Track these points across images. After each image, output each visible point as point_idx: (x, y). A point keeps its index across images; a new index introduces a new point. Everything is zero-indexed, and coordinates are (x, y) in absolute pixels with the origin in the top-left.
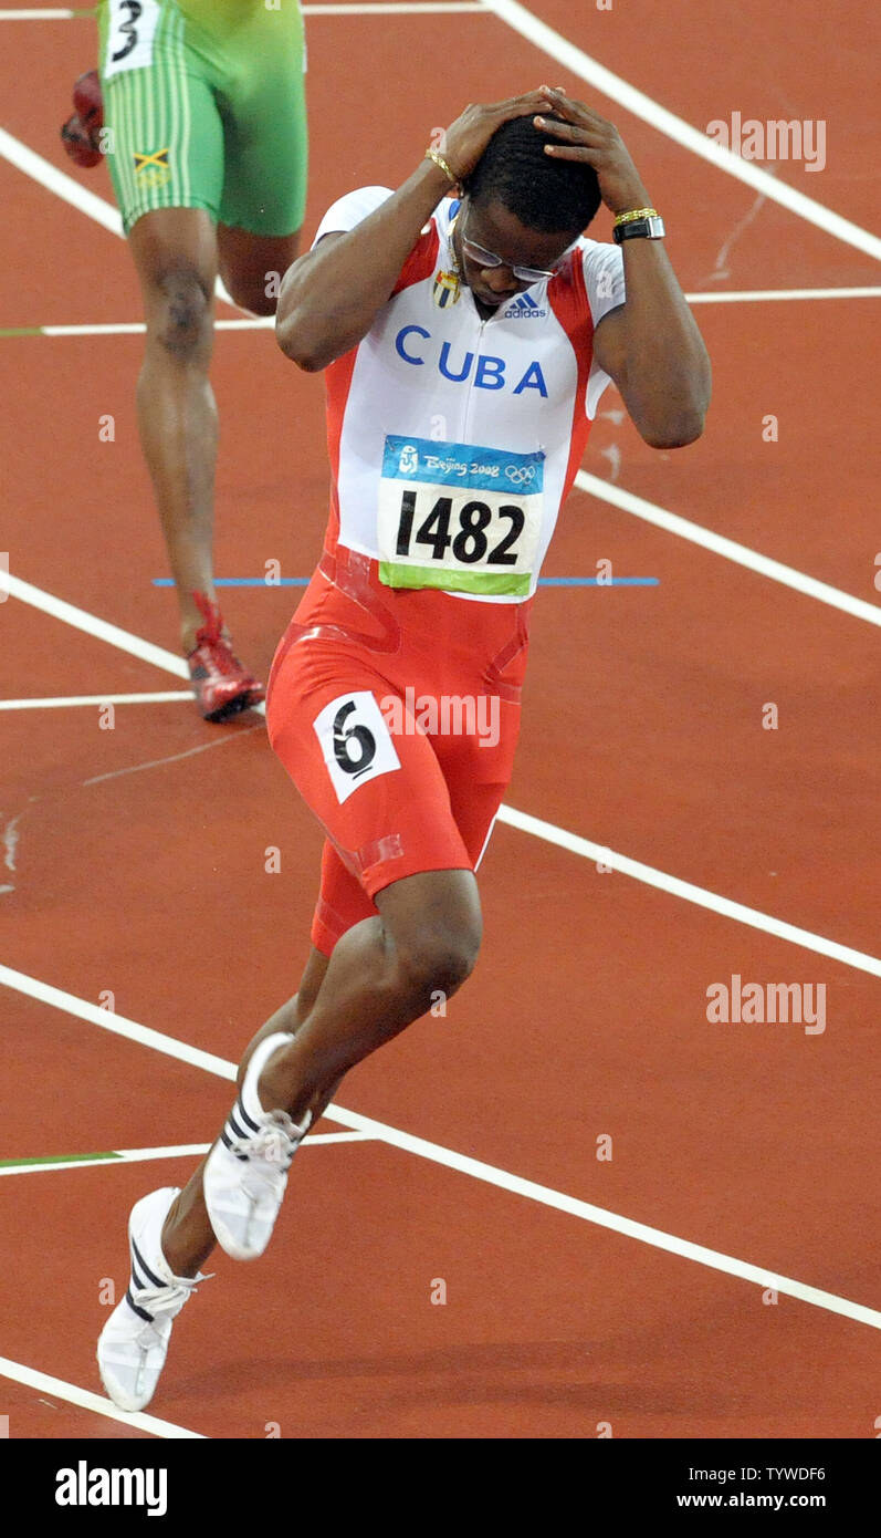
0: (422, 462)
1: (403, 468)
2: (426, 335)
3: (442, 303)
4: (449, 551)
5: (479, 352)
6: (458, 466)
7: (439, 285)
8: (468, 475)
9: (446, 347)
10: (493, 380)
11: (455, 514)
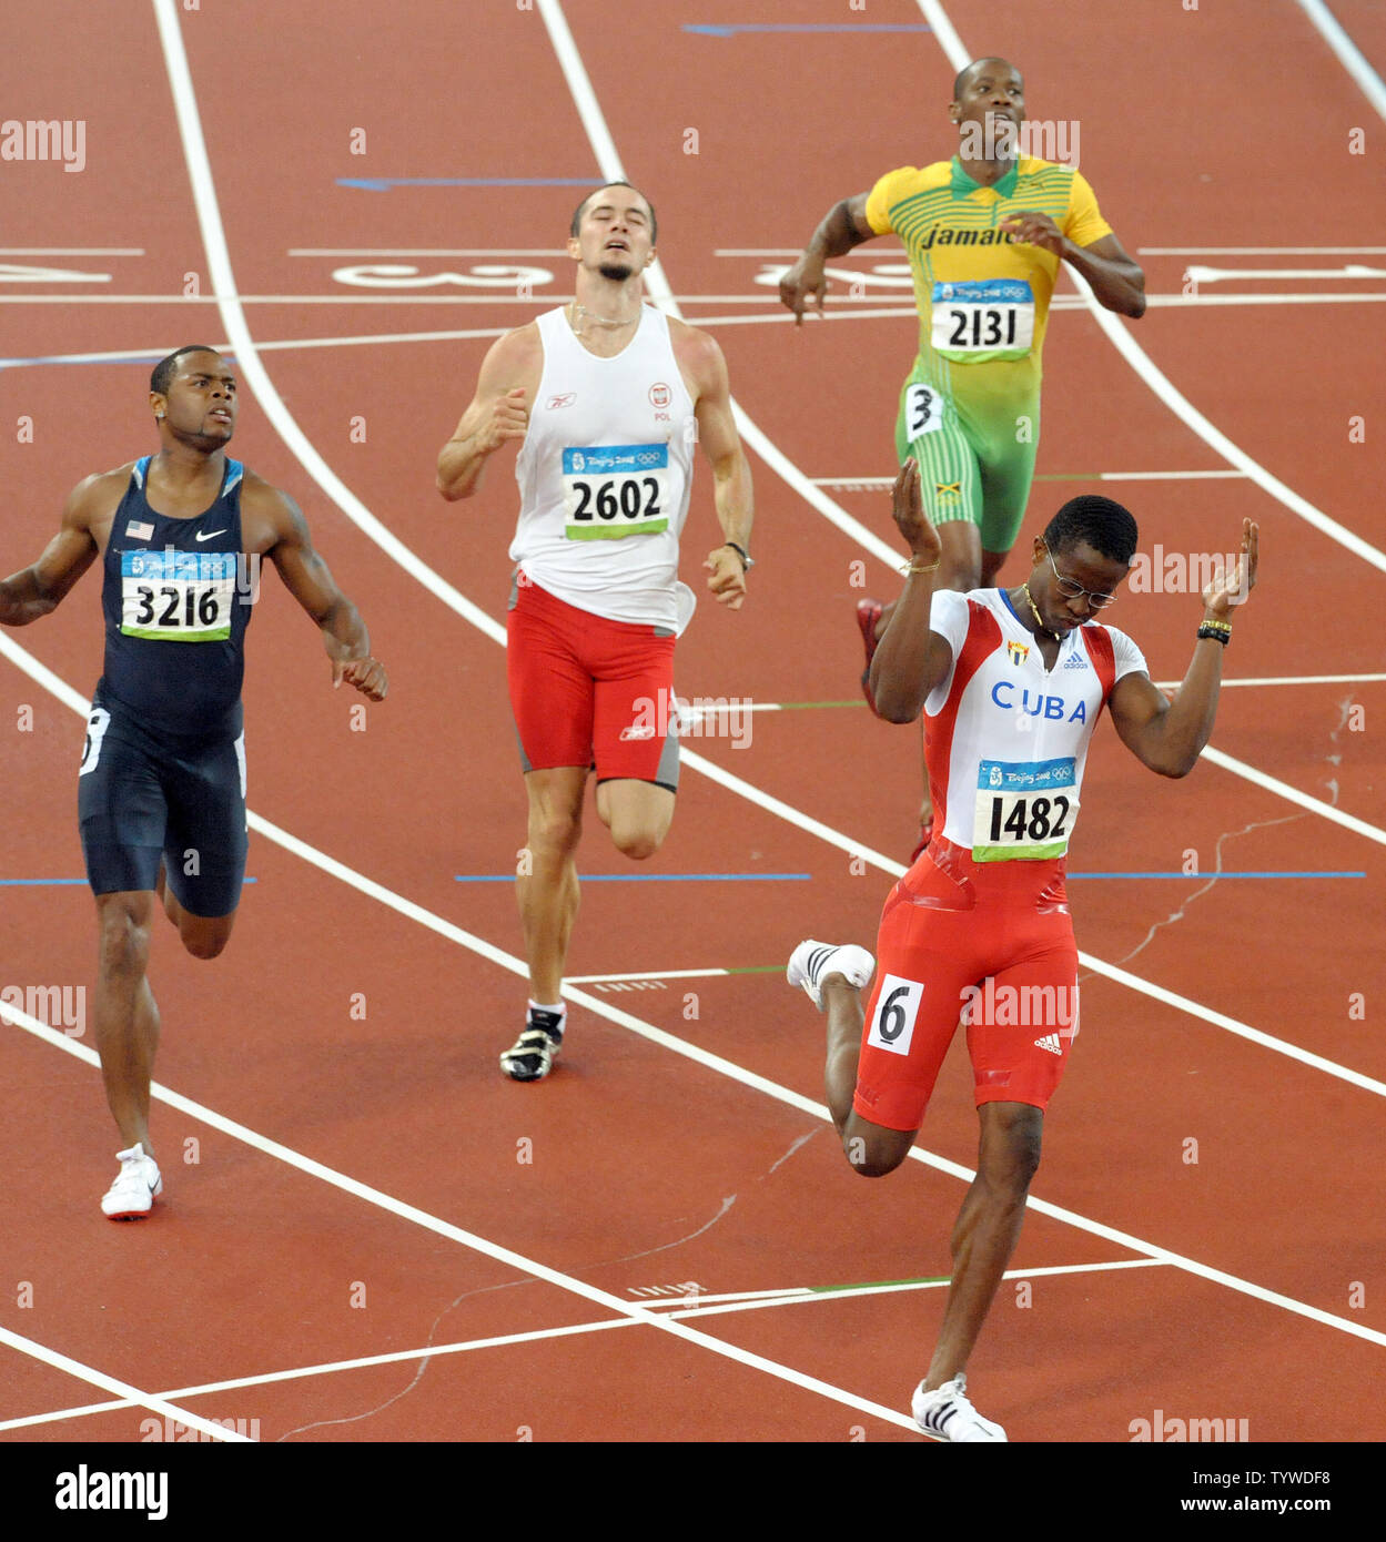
0: (1005, 778)
1: (993, 782)
2: (1011, 686)
4: (1026, 834)
5: (1046, 694)
6: (1028, 777)
8: (1035, 782)
9: (1026, 692)
10: (1056, 713)
11: (1029, 809)
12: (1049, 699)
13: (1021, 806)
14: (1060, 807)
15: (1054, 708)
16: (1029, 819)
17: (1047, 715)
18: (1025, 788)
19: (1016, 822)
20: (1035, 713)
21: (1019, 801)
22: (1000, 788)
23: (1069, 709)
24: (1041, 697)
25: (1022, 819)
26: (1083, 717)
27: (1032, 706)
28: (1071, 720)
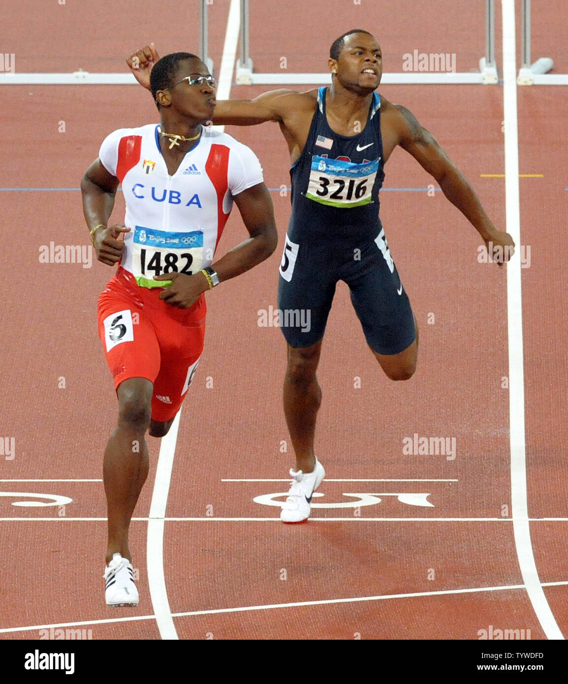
0: (148, 237)
1: (141, 239)
2: (144, 186)
3: (147, 172)
4: (162, 272)
5: (169, 189)
6: (161, 239)
7: (145, 165)
8: (166, 243)
9: (153, 189)
10: (176, 200)
11: (163, 258)
12: (171, 192)
13: (157, 256)
14: (185, 260)
15: (174, 197)
16: (163, 264)
17: (170, 201)
18: (159, 245)
19: (154, 264)
20: (163, 199)
21: (156, 253)
22: (145, 244)
23: (185, 198)
24: (165, 191)
25: (158, 263)
26: (198, 203)
27: (159, 196)
28: (188, 205)
